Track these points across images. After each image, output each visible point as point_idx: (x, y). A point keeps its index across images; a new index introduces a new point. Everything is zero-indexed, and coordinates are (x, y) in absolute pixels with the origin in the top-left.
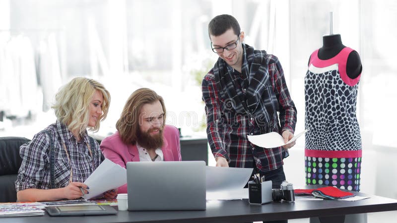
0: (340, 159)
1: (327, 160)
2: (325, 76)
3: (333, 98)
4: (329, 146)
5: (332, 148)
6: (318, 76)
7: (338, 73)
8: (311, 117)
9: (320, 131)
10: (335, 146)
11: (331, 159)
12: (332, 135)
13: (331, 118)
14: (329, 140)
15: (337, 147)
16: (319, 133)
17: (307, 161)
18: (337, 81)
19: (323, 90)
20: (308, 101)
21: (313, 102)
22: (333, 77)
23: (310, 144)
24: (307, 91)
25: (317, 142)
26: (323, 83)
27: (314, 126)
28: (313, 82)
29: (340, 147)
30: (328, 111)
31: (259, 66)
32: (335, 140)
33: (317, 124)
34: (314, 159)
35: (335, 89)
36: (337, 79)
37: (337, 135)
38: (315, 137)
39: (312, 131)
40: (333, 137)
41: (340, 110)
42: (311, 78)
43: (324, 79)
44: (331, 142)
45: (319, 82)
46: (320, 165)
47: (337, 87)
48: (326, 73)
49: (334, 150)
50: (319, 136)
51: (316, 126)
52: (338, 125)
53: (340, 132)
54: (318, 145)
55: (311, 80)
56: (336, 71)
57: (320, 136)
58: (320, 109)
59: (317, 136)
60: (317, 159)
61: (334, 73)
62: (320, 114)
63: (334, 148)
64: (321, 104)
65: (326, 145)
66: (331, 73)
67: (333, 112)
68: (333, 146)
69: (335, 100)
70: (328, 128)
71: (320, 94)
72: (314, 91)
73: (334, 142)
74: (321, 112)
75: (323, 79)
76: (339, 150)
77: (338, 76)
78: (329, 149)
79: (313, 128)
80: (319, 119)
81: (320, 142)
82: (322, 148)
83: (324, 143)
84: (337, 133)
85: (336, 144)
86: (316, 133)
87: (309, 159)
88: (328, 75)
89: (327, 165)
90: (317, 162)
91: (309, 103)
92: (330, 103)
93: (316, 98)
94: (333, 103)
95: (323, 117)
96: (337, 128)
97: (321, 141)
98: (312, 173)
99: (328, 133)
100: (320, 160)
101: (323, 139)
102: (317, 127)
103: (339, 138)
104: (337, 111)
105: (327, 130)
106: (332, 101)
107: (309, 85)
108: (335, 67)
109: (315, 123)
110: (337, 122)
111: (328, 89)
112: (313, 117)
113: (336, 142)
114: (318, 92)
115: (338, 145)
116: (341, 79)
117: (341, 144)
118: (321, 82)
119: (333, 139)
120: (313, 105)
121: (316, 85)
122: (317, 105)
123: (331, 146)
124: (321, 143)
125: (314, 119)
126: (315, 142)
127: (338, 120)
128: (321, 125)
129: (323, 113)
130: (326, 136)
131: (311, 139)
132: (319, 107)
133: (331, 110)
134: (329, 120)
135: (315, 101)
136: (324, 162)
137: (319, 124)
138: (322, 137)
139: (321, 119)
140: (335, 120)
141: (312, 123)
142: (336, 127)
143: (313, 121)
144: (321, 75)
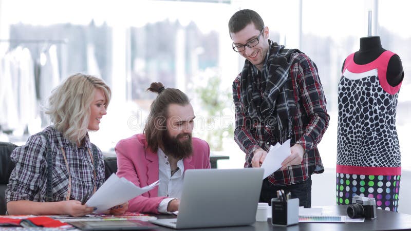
0: (377, 176)
1: (363, 177)
2: (363, 82)
3: (371, 107)
4: (365, 162)
5: (369, 164)
6: (354, 82)
7: (378, 79)
8: (345, 128)
9: (356, 144)
10: (372, 162)
11: (367, 177)
12: (369, 148)
13: (368, 129)
14: (365, 155)
15: (375, 163)
16: (354, 147)
17: (339, 178)
18: (376, 88)
19: (360, 98)
20: (342, 110)
21: (348, 111)
22: (372, 84)
23: (343, 159)
24: (341, 100)
25: (352, 157)
26: (360, 90)
27: (348, 139)
28: (348, 89)
29: (378, 162)
30: (365, 122)
31: (278, 67)
32: (372, 155)
33: (352, 137)
34: (348, 176)
35: (373, 97)
36: (377, 86)
37: (374, 149)
38: (349, 151)
39: (346, 144)
40: (371, 152)
41: (378, 121)
42: (346, 85)
43: (362, 86)
44: (368, 157)
45: (356, 89)
46: (355, 183)
47: (376, 95)
48: (364, 79)
49: (371, 166)
50: (353, 150)
51: (350, 139)
52: (376, 138)
53: (378, 146)
54: (352, 160)
55: (346, 87)
56: (375, 76)
57: (356, 150)
58: (355, 120)
59: (352, 149)
60: (351, 176)
61: (373, 79)
62: (355, 126)
63: (371, 164)
64: (357, 114)
65: (362, 160)
66: (369, 79)
67: (370, 123)
68: (369, 162)
69: (373, 110)
70: (365, 140)
71: (357, 103)
72: (349, 99)
73: (371, 157)
74: (356, 124)
75: (360, 85)
76: (377, 166)
77: (377, 83)
78: (366, 165)
79: (347, 141)
80: (354, 131)
81: (354, 156)
82: (357, 163)
83: (360, 158)
84: (375, 147)
85: (373, 160)
86: (350, 146)
87: (342, 176)
88: (366, 81)
89: (362, 183)
90: (351, 179)
91: (343, 113)
92: (368, 113)
93: (352, 107)
94: (371, 114)
95: (359, 129)
96: (375, 141)
97: (356, 156)
98: (344, 191)
99: (364, 146)
100: (355, 177)
101: (359, 154)
102: (352, 140)
103: (377, 152)
104: (375, 122)
105: (363, 143)
106: (370, 110)
107: (344, 93)
108: (374, 72)
109: (350, 135)
110: (374, 134)
111: (365, 97)
112: (348, 129)
113: (373, 157)
114: (354, 100)
115: (376, 161)
116: (380, 86)
117: (378, 160)
118: (358, 89)
119: (370, 154)
120: (348, 115)
121: (352, 93)
122: (352, 115)
123: (367, 162)
124: (356, 158)
125: (348, 130)
126: (349, 157)
127: (376, 133)
128: (356, 137)
129: (359, 124)
130: (362, 149)
131: (344, 154)
132: (354, 117)
133: (368, 121)
134: (366, 132)
135: (351, 110)
136: (358, 180)
137: (354, 136)
138: (357, 151)
139: (356, 130)
140: (373, 133)
141: (346, 135)
142: (373, 140)
143: (347, 133)
144: (357, 81)
